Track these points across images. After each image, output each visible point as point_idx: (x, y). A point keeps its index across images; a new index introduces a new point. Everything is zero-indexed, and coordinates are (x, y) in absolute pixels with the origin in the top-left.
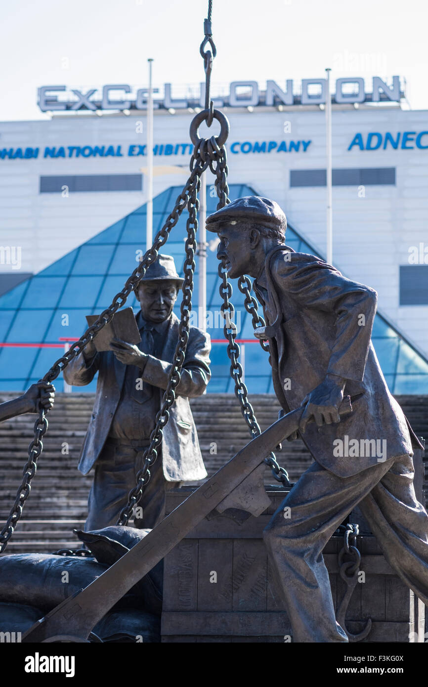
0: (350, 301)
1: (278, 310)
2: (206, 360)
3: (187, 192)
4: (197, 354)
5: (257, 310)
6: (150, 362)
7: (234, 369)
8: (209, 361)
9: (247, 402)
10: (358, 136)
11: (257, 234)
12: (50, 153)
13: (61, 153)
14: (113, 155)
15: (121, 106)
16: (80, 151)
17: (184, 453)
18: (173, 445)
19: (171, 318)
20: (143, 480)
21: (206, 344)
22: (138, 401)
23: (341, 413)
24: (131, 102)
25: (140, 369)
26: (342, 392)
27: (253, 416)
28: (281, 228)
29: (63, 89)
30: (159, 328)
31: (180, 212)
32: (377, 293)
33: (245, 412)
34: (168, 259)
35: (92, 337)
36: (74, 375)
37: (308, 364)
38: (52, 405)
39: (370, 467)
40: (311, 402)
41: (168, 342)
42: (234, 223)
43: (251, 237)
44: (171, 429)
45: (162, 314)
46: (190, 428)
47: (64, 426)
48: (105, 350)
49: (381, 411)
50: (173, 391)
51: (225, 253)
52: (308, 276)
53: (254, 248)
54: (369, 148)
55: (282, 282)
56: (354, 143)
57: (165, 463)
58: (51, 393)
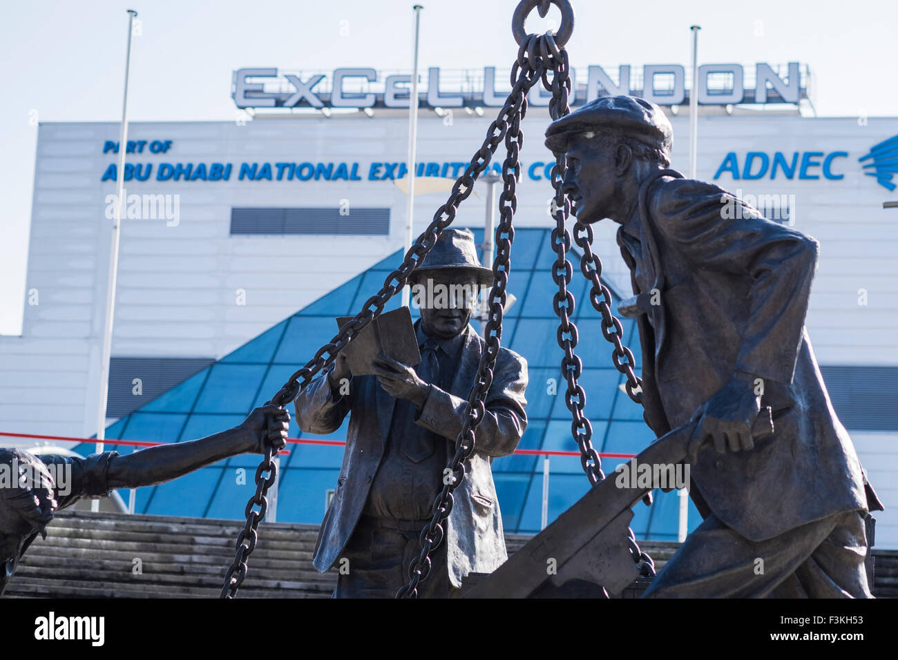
0: (775, 254)
1: (658, 271)
2: (520, 398)
3: (505, 118)
4: (506, 389)
5: (609, 306)
6: (433, 395)
7: (572, 396)
8: (525, 401)
9: (591, 447)
10: (731, 157)
11: (627, 151)
12: (250, 172)
13: (266, 173)
14: (346, 178)
15: (361, 103)
16: (294, 171)
17: (480, 547)
18: (464, 531)
19: (467, 331)
20: (419, 572)
21: (521, 374)
22: (412, 458)
23: (756, 434)
24: (376, 95)
25: (417, 406)
26: (758, 400)
27: (600, 470)
28: (665, 145)
29: (272, 73)
30: (448, 347)
31: (494, 148)
32: (818, 244)
33: (587, 463)
34: (466, 238)
35: (350, 338)
36: (312, 414)
37: (704, 357)
38: (285, 441)
39: (798, 525)
40: (708, 413)
41: (462, 368)
42: (590, 135)
43: (617, 156)
44: (461, 506)
45: (454, 323)
46: (492, 506)
47: (264, 572)
48: (364, 374)
49: (818, 436)
50: (472, 431)
51: (574, 183)
52: (708, 216)
53: (621, 174)
54: (747, 177)
55: (667, 225)
56: (723, 168)
57: (451, 558)
58: (284, 423)
